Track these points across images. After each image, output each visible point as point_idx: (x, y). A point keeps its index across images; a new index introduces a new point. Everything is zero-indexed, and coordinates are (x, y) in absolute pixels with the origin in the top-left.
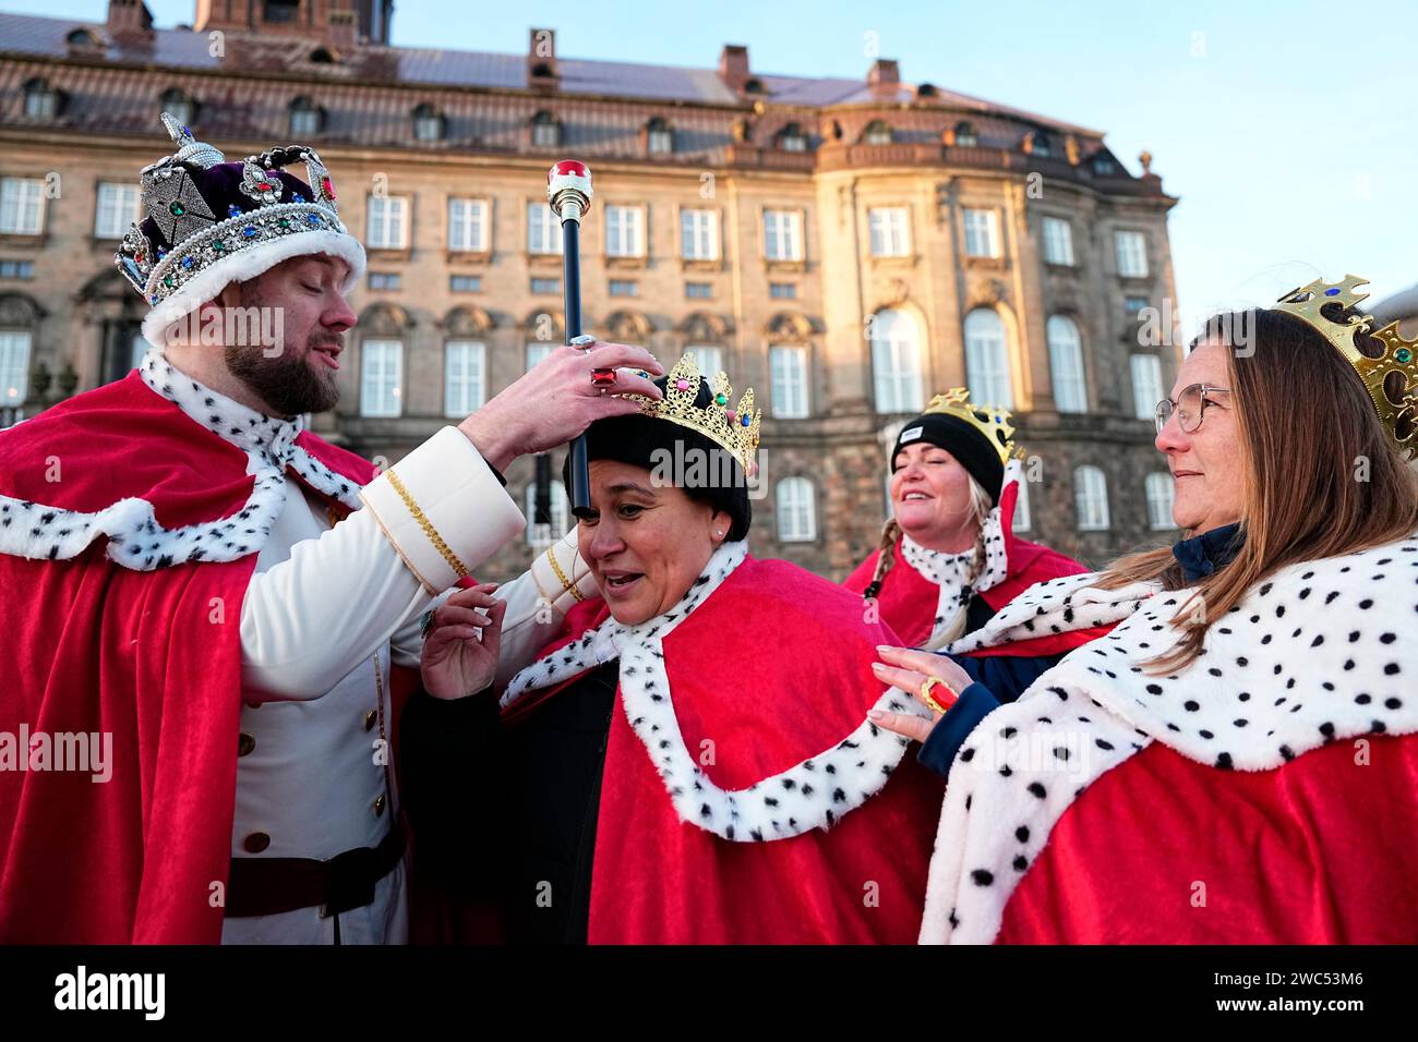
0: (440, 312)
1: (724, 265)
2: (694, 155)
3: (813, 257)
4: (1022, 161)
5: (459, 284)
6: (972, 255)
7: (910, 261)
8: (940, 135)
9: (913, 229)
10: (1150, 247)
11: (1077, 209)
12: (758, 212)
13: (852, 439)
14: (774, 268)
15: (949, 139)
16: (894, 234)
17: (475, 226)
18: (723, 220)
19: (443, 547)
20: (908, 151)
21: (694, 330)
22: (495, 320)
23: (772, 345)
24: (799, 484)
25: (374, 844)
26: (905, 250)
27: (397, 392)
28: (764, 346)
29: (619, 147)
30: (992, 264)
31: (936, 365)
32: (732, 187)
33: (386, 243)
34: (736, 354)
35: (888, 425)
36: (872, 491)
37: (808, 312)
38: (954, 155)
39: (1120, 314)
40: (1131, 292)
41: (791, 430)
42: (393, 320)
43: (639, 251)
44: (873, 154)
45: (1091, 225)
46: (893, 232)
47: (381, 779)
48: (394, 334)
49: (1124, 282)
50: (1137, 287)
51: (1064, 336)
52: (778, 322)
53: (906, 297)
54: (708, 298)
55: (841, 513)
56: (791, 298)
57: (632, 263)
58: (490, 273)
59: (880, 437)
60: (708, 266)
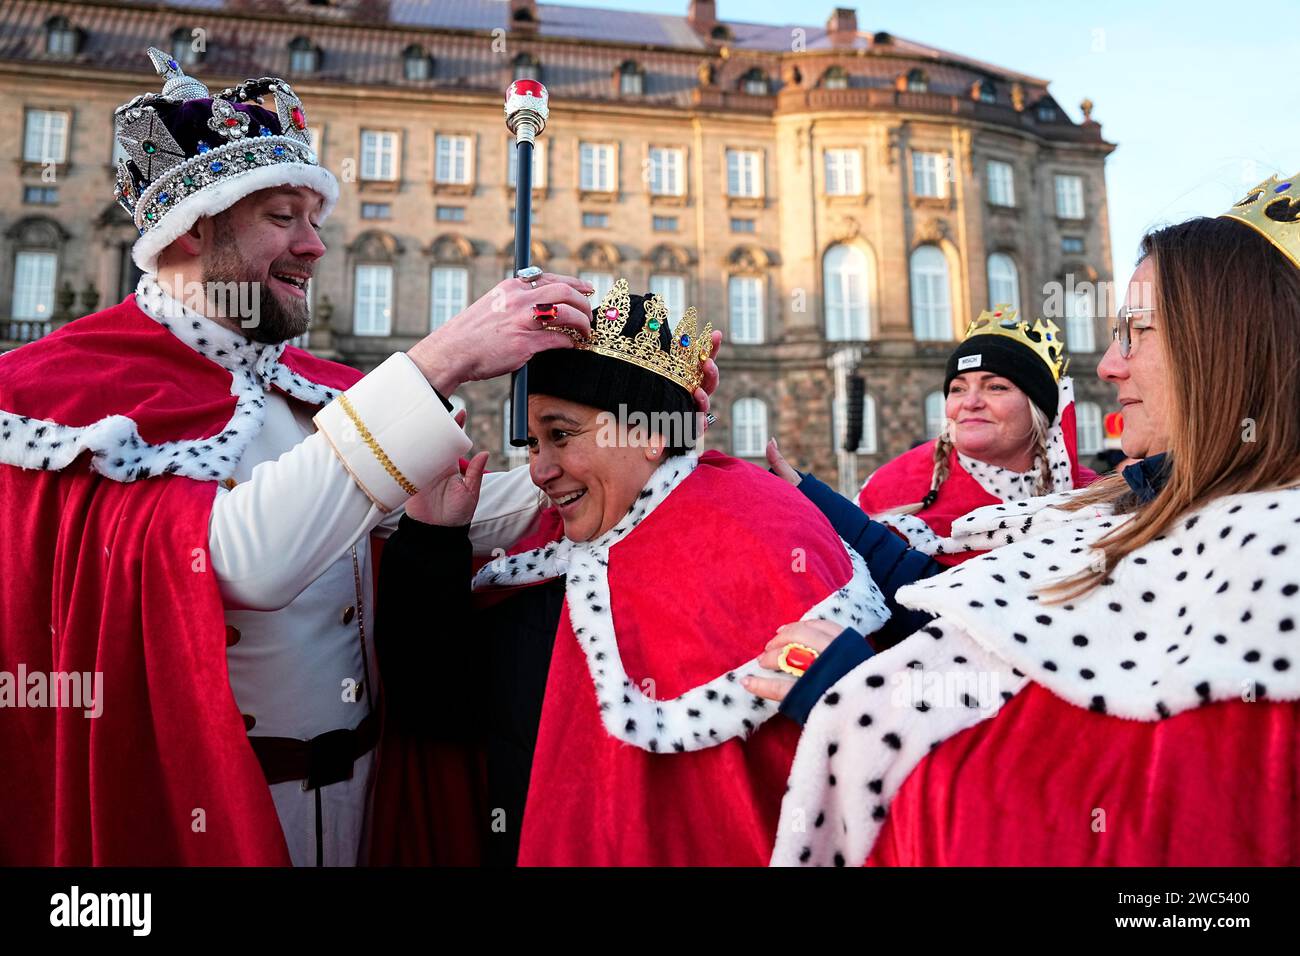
0: (427, 240)
1: (689, 200)
2: (663, 97)
3: (772, 194)
4: (970, 106)
5: (444, 214)
6: (920, 195)
7: (861, 201)
8: (893, 82)
9: (865, 170)
10: (1088, 190)
11: (1021, 153)
12: (721, 151)
13: (803, 364)
14: (734, 204)
15: (902, 85)
16: (848, 175)
17: (460, 161)
18: (689, 157)
19: (393, 470)
20: (863, 95)
21: (660, 259)
22: (477, 248)
23: (731, 276)
24: (753, 405)
25: (352, 725)
26: (858, 189)
27: (387, 313)
28: (724, 276)
29: (594, 88)
30: (938, 204)
31: (883, 298)
32: (698, 127)
33: (378, 176)
34: (698, 283)
35: (837, 351)
36: (820, 412)
37: (766, 245)
38: (906, 100)
39: (1056, 254)
40: (1068, 232)
41: (748, 355)
42: (384, 247)
43: (611, 186)
44: (830, 98)
45: (1032, 169)
46: (846, 172)
47: (359, 668)
48: (385, 259)
49: (1061, 223)
50: (1074, 228)
51: (1003, 272)
52: (737, 254)
53: (857, 233)
54: (673, 231)
55: (791, 432)
56: (751, 232)
57: (604, 197)
58: (473, 204)
59: (829, 363)
60: (674, 201)
